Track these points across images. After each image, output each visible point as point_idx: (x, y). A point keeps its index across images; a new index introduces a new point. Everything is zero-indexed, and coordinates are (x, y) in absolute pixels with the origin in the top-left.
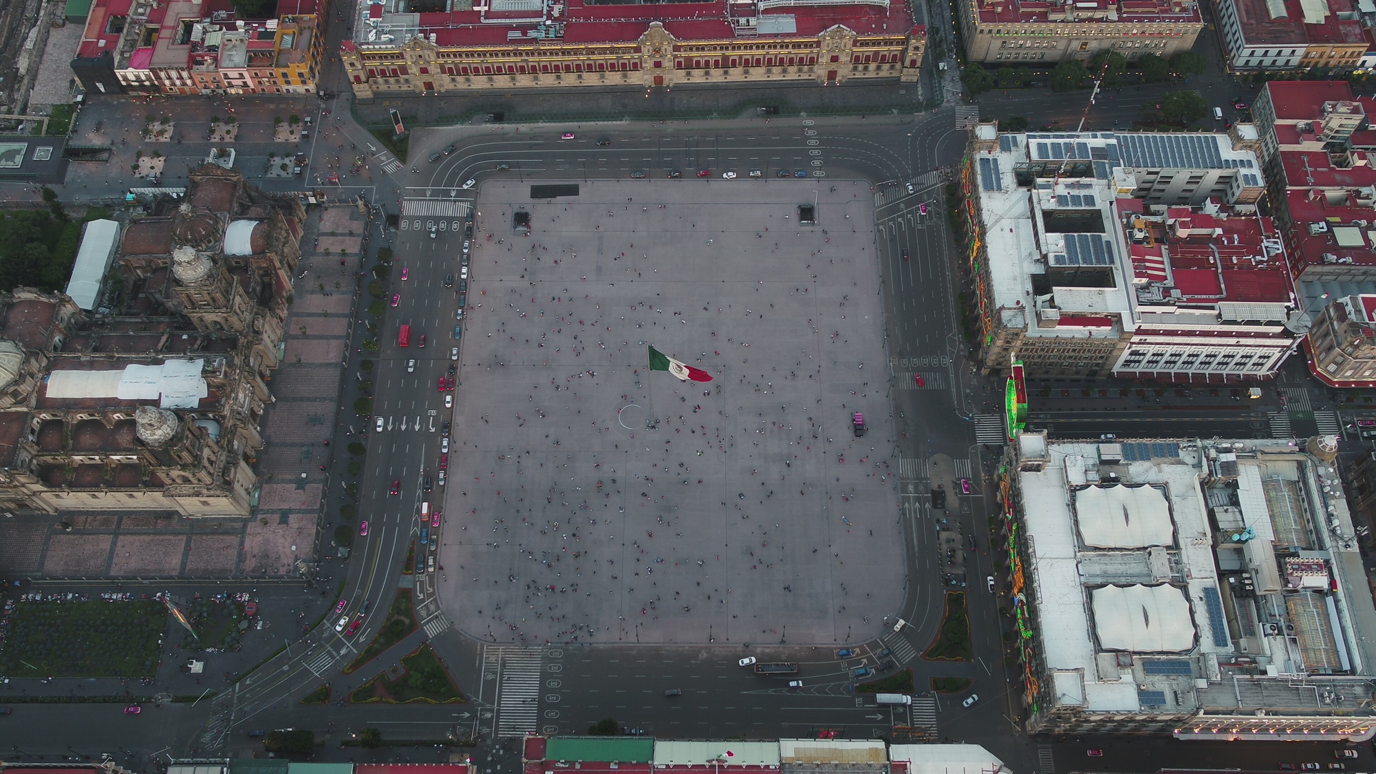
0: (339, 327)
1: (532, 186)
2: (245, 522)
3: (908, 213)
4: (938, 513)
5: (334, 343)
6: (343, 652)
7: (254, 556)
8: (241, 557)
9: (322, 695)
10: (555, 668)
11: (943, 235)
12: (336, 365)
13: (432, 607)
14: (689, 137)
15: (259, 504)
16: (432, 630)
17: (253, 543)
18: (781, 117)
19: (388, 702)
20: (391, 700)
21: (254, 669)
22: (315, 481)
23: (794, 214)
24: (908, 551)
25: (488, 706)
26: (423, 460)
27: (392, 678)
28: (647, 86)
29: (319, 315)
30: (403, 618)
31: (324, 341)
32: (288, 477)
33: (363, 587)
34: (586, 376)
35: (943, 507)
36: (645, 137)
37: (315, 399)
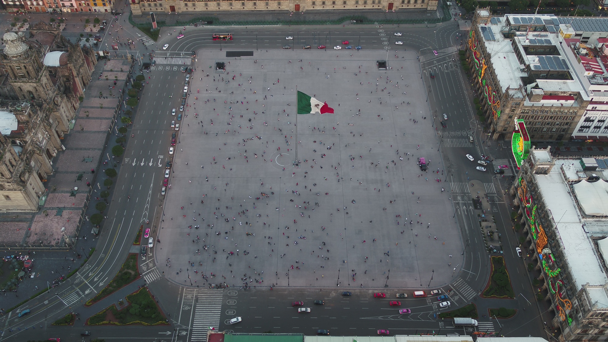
0: (110, 114)
1: (227, 52)
2: (34, 215)
3: (439, 65)
4: (478, 212)
5: (105, 121)
6: (87, 292)
7: (36, 234)
8: (28, 235)
9: (69, 320)
10: (232, 302)
11: (460, 74)
12: (105, 132)
13: (151, 265)
14: (314, 32)
15: (44, 204)
16: (149, 279)
17: (37, 227)
18: (364, 24)
19: (114, 324)
20: (117, 323)
21: (23, 303)
22: (83, 192)
23: (375, 65)
24: (462, 234)
25: (184, 327)
26: (153, 182)
27: (119, 308)
28: (291, 11)
29: (98, 108)
30: (130, 271)
31: (99, 120)
32: (66, 189)
33: (105, 253)
34: (256, 139)
35: (481, 208)
36: (290, 32)
37: (89, 149)
